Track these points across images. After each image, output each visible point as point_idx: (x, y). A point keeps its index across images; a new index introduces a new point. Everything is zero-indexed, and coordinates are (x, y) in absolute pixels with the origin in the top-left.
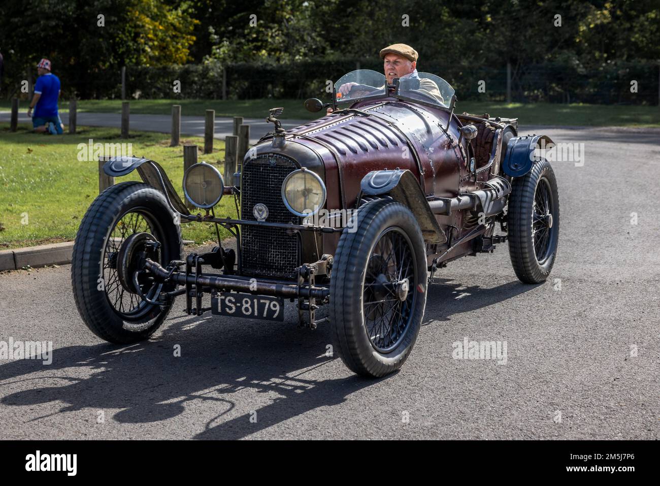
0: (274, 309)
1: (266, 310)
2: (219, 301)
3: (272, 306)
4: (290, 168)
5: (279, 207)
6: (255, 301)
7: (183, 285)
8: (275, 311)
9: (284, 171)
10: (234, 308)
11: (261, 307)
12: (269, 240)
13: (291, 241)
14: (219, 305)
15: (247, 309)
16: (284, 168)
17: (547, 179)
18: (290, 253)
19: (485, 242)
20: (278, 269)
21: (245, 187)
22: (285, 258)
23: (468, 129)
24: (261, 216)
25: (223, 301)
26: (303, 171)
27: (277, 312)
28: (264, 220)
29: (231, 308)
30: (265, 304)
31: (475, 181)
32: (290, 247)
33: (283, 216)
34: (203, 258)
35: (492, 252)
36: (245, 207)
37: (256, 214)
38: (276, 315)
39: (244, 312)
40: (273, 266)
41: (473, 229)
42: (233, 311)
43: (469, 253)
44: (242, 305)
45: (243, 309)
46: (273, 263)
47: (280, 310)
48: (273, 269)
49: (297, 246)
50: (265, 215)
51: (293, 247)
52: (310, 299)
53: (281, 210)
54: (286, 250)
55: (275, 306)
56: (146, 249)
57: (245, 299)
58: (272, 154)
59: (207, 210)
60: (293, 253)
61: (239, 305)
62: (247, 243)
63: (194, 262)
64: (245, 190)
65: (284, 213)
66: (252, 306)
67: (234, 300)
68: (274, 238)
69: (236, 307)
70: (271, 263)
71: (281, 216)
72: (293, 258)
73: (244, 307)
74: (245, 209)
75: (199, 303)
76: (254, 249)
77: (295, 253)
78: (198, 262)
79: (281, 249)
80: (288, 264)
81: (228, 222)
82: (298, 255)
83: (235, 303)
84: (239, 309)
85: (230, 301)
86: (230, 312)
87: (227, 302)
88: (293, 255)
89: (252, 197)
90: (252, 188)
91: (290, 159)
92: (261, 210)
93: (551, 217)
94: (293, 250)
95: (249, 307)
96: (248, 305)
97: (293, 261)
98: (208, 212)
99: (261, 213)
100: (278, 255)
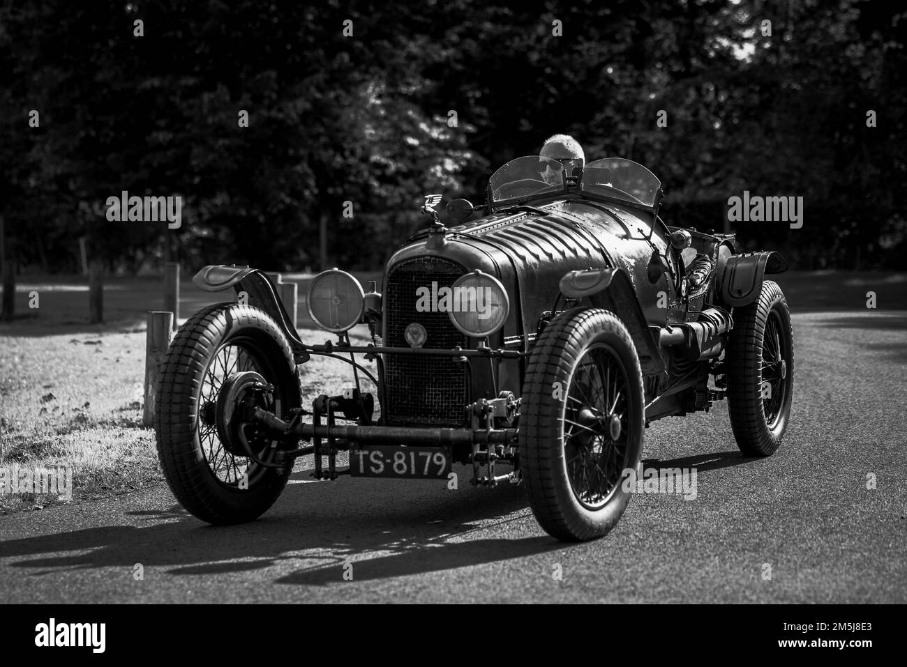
0: (438, 463)
1: (427, 465)
2: (361, 457)
3: (435, 459)
4: (454, 275)
5: (439, 329)
6: (412, 454)
7: (308, 441)
8: (440, 466)
9: (446, 280)
10: (382, 466)
11: (420, 462)
12: (425, 375)
13: (456, 375)
14: (361, 463)
15: (400, 467)
16: (445, 275)
17: (779, 313)
18: (456, 391)
19: (698, 397)
20: (438, 414)
21: (391, 305)
22: (448, 398)
23: (680, 236)
24: (416, 340)
25: (366, 458)
26: (477, 274)
27: (443, 468)
28: (421, 346)
29: (377, 467)
30: (426, 457)
31: (687, 310)
32: (456, 383)
33: (445, 341)
34: (337, 401)
35: (707, 411)
36: (391, 331)
37: (409, 337)
38: (441, 471)
39: (396, 471)
40: (431, 409)
41: (683, 376)
42: (381, 470)
43: (677, 411)
44: (393, 461)
45: (395, 466)
46: (431, 406)
47: (446, 465)
48: (431, 413)
49: (465, 381)
50: (421, 339)
51: (459, 383)
52: (489, 446)
53: (442, 333)
54: (449, 387)
55: (439, 459)
56: (254, 395)
57: (398, 453)
58: (429, 258)
59: (341, 335)
60: (460, 391)
61: (389, 461)
62: (394, 380)
63: (324, 406)
64: (391, 308)
65: (446, 337)
66: (408, 461)
67: (382, 456)
68: (432, 371)
69: (386, 464)
70: (428, 406)
71: (442, 341)
72: (459, 398)
73: (396, 463)
74: (390, 335)
75: (332, 462)
76: (405, 389)
77: (463, 390)
78: (331, 407)
79: (442, 387)
80: (452, 406)
81: (370, 350)
82: (467, 394)
83: (383, 460)
84: (389, 467)
85: (376, 457)
86: (377, 472)
87: (372, 459)
88: (459, 394)
89: (402, 317)
90: (401, 305)
91: (455, 262)
92: (416, 333)
93: (784, 364)
94: (460, 387)
95: (404, 464)
96: (402, 461)
97: (459, 402)
98: (341, 338)
99: (416, 336)
100: (439, 395)
